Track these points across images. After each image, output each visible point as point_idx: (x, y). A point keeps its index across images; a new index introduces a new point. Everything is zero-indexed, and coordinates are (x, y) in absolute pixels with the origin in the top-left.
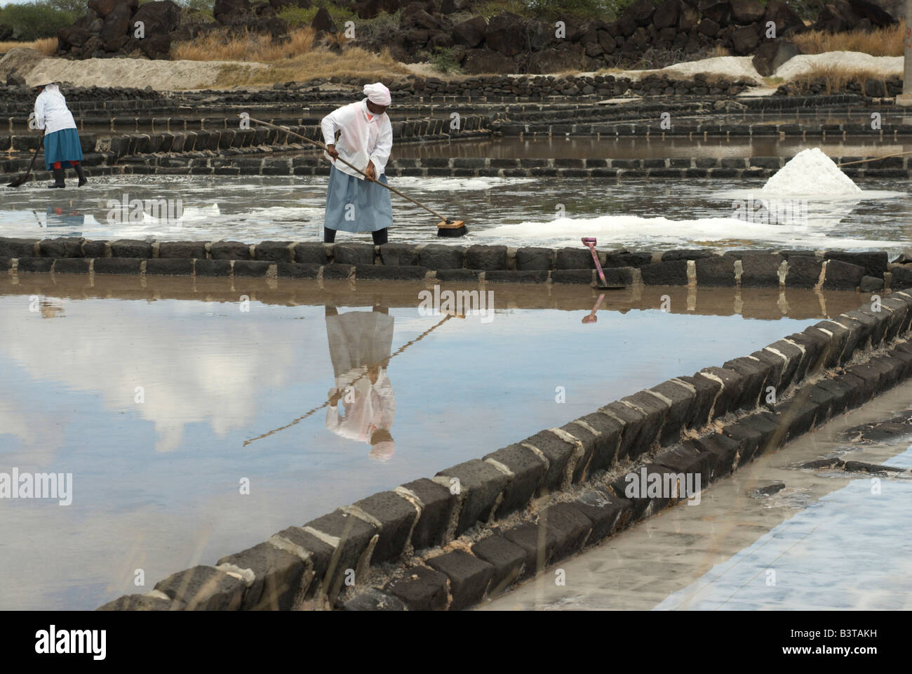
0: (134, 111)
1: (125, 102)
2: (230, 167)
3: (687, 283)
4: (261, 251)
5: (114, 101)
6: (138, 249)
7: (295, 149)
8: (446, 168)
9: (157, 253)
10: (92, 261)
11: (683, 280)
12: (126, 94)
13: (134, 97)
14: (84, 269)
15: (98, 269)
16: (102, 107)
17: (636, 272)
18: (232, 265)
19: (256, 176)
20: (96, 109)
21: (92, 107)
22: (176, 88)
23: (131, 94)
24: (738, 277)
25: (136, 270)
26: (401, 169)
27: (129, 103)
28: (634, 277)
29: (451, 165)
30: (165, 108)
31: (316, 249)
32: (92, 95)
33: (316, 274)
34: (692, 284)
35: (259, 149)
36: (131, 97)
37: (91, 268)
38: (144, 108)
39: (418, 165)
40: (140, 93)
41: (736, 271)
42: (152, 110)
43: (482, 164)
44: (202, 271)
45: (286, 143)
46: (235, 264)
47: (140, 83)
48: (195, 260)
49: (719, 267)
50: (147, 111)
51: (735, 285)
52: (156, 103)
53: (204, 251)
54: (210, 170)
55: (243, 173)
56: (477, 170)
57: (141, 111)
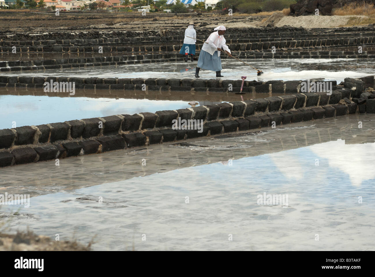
0: (292, 36)
1: (289, 33)
2: (252, 56)
3: (269, 92)
4: (147, 81)
5: (284, 32)
6: (112, 81)
7: (299, 49)
8: (328, 55)
9: (117, 82)
10: (95, 85)
11: (268, 91)
12: (290, 30)
13: (293, 31)
14: (93, 87)
15: (97, 88)
16: (278, 35)
17: (254, 88)
18: (135, 86)
19: (261, 59)
20: (275, 36)
21: (274, 35)
22: (331, 27)
23: (292, 29)
24: (285, 90)
25: (107, 88)
26: (311, 56)
27: (290, 33)
28: (253, 90)
29: (330, 54)
30: (306, 35)
31: (163, 81)
32: (275, 30)
33: (159, 89)
34: (270, 93)
35: (282, 49)
36: (292, 31)
37: (95, 87)
38: (297, 35)
39: (318, 54)
40: (296, 29)
41: (284, 88)
42: (300, 36)
43: (341, 53)
44: (126, 88)
45: (295, 47)
46: (136, 86)
47: (318, 25)
48: (125, 84)
49: (279, 86)
50: (298, 36)
51: (284, 92)
52: (302, 33)
53: (131, 82)
54: (245, 57)
55: (257, 58)
56: (338, 56)
57: (295, 36)
